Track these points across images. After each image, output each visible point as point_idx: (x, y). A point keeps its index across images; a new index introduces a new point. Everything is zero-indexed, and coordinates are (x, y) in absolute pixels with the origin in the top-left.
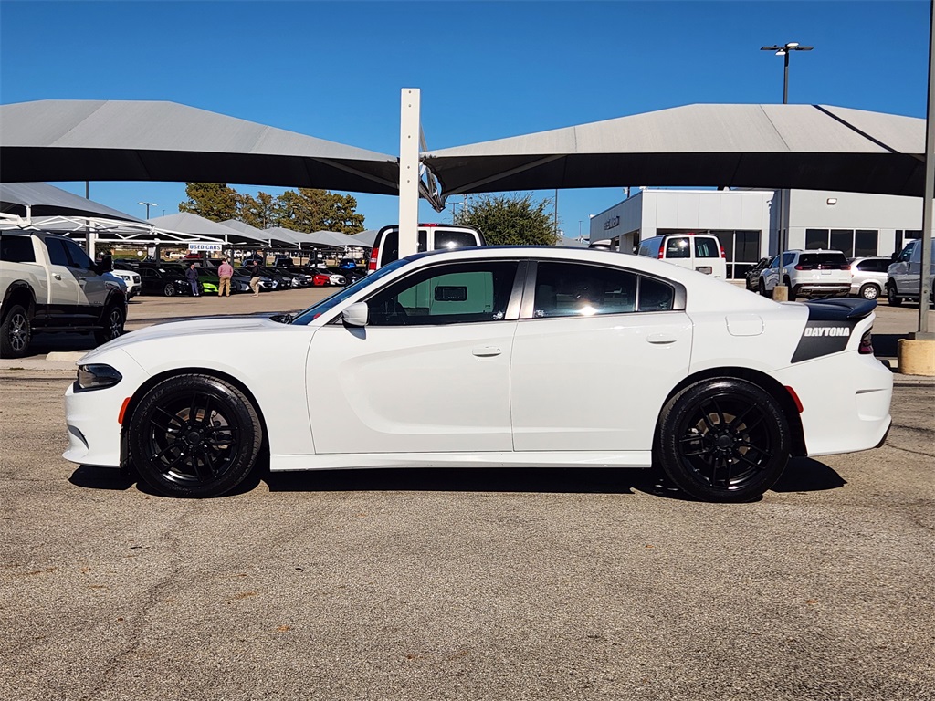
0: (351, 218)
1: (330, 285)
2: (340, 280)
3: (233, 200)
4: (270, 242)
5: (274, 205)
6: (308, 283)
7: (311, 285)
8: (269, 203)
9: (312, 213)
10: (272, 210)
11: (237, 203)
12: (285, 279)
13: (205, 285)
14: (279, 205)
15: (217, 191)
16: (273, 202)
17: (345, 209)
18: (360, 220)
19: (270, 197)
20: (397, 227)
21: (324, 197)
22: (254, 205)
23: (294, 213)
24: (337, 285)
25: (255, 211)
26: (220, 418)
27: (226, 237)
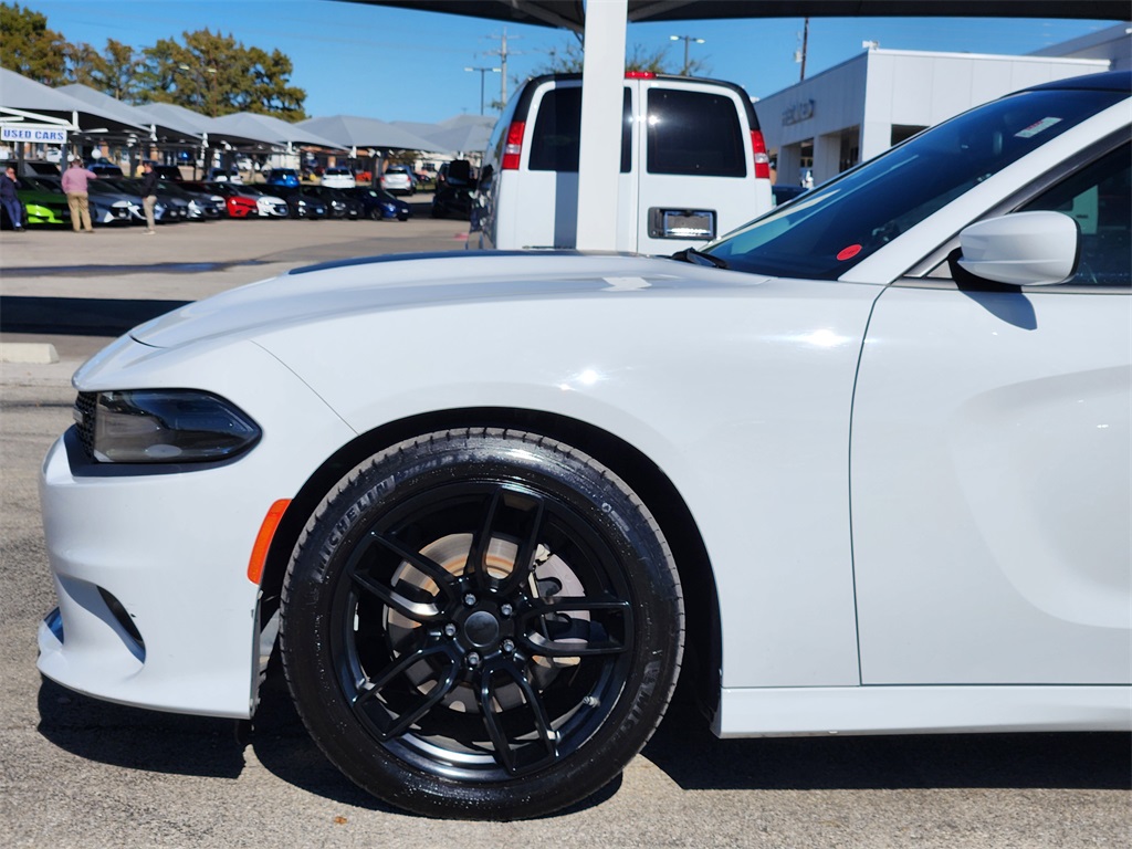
0: (281, 94)
1: (257, 217)
2: (277, 208)
3: (59, 53)
4: (153, 129)
5: (137, 64)
6: (220, 212)
7: (224, 215)
8: (127, 59)
9: (208, 82)
10: (132, 74)
11: (67, 60)
12: (177, 202)
13: (31, 209)
14: (145, 66)
15: (27, 35)
16: (134, 59)
17: (270, 77)
18: (297, 97)
19: (129, 49)
20: (579, 76)
21: (231, 53)
22: (99, 64)
23: (173, 80)
24: (270, 217)
25: (99, 75)
26: (557, 568)
27: (75, 117)
